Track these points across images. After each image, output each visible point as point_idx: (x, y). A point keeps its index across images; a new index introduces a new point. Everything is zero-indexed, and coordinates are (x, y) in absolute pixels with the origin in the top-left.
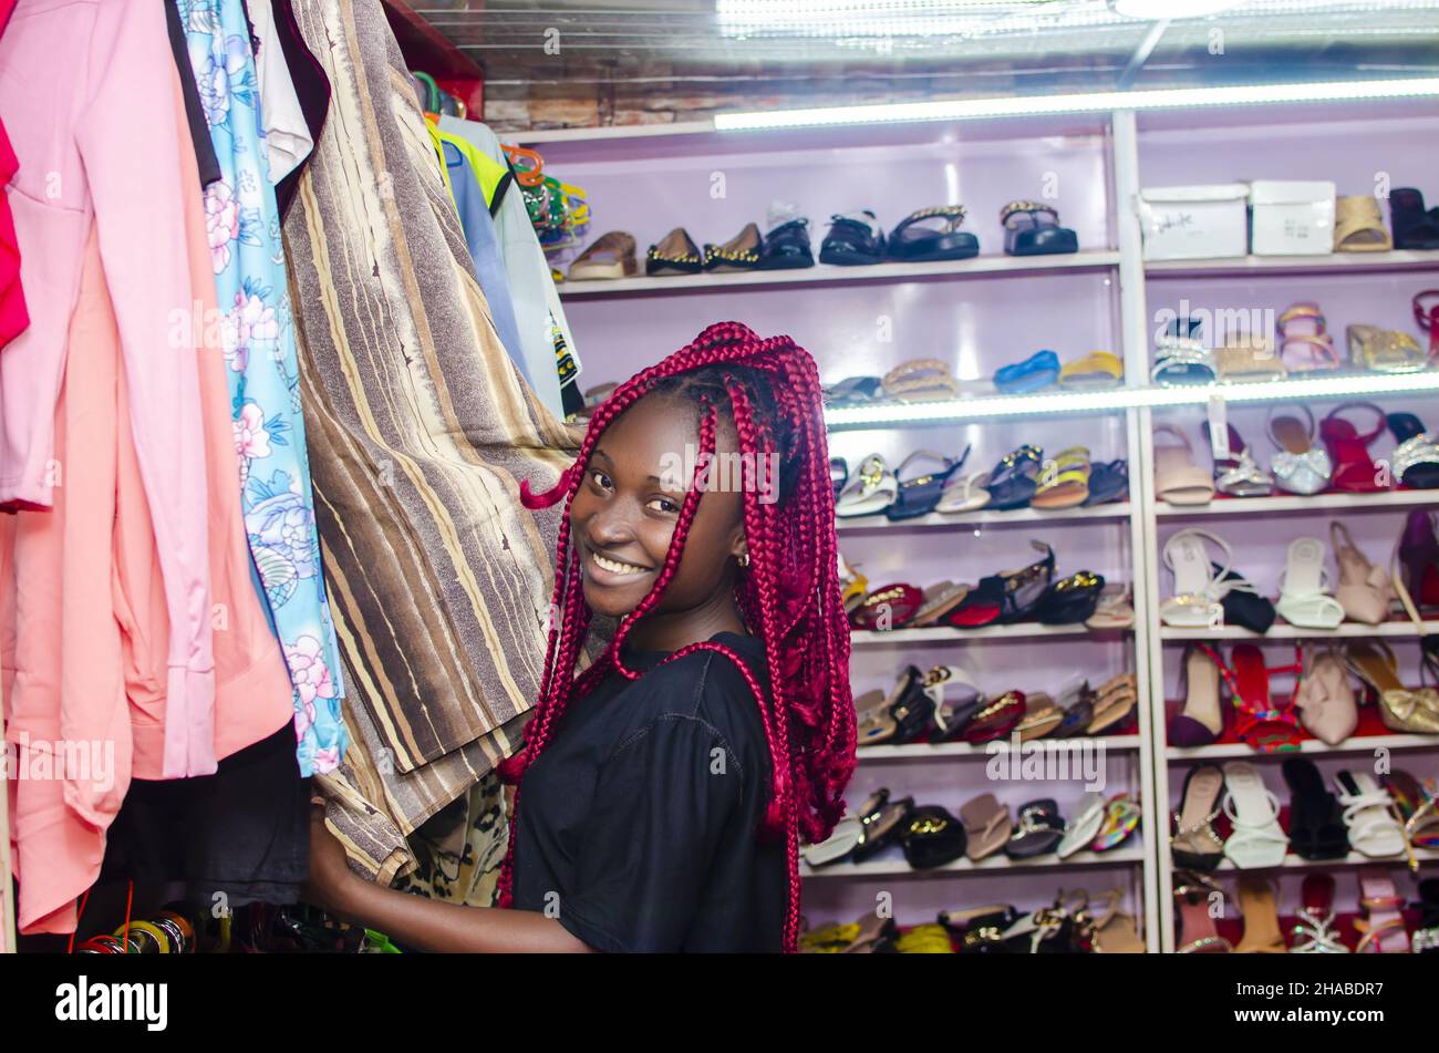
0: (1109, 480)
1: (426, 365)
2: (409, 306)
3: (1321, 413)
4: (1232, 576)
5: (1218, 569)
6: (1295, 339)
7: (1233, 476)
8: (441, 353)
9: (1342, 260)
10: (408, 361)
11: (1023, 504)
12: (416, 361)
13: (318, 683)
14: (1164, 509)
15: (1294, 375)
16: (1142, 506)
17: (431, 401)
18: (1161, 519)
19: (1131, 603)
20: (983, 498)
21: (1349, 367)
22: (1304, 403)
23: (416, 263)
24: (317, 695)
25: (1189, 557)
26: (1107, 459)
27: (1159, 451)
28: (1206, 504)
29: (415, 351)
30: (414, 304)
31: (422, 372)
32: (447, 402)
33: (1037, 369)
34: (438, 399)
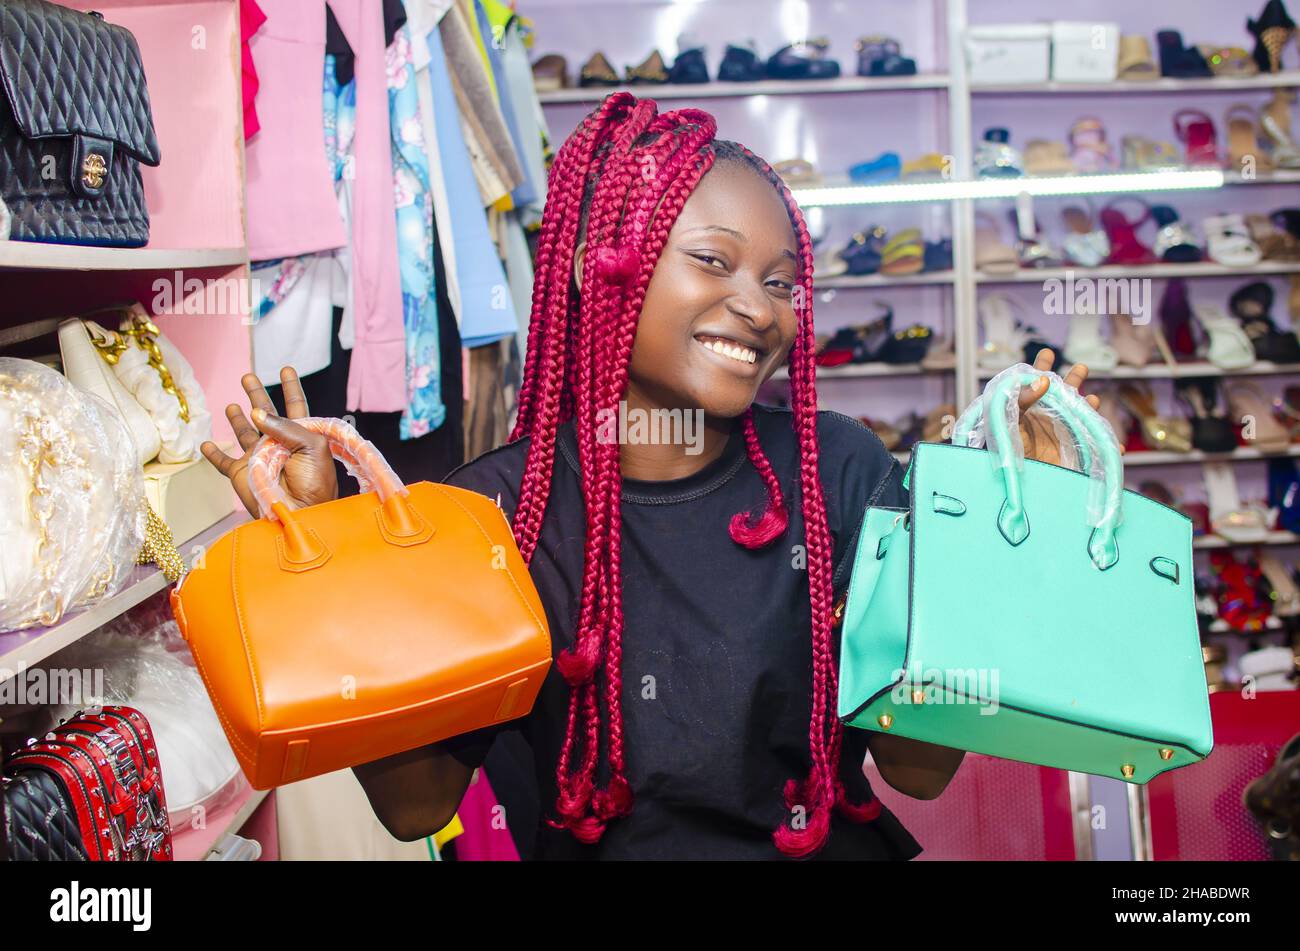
0: (939, 255)
3: (1100, 205)
4: (1030, 330)
5: (1018, 325)
6: (1083, 146)
7: (1034, 252)
9: (1122, 86)
11: (872, 271)
14: (981, 277)
15: (1083, 173)
16: (963, 274)
18: (980, 285)
19: (953, 349)
20: (840, 267)
21: (1124, 167)
22: (1088, 197)
25: (996, 313)
26: (935, 239)
27: (979, 232)
28: (1012, 273)
33: (884, 167)
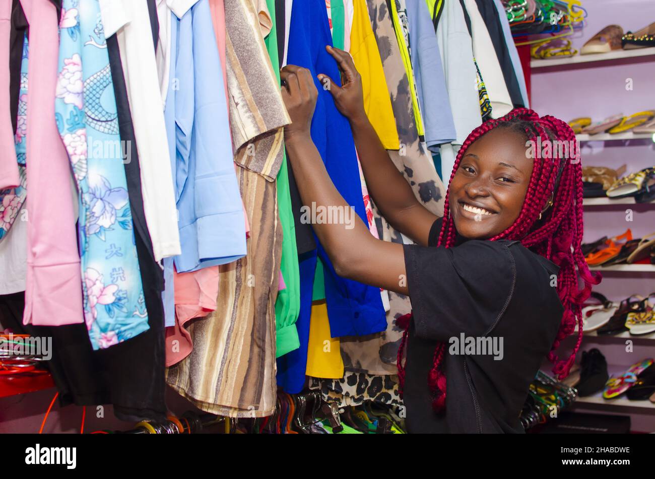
1: (247, 104)
2: (234, 72)
8: (255, 95)
10: (237, 104)
12: (241, 104)
13: (98, 296)
17: (252, 125)
23: (235, 47)
24: (97, 303)
29: (240, 97)
30: (237, 71)
31: (245, 109)
32: (262, 124)
34: (256, 123)
